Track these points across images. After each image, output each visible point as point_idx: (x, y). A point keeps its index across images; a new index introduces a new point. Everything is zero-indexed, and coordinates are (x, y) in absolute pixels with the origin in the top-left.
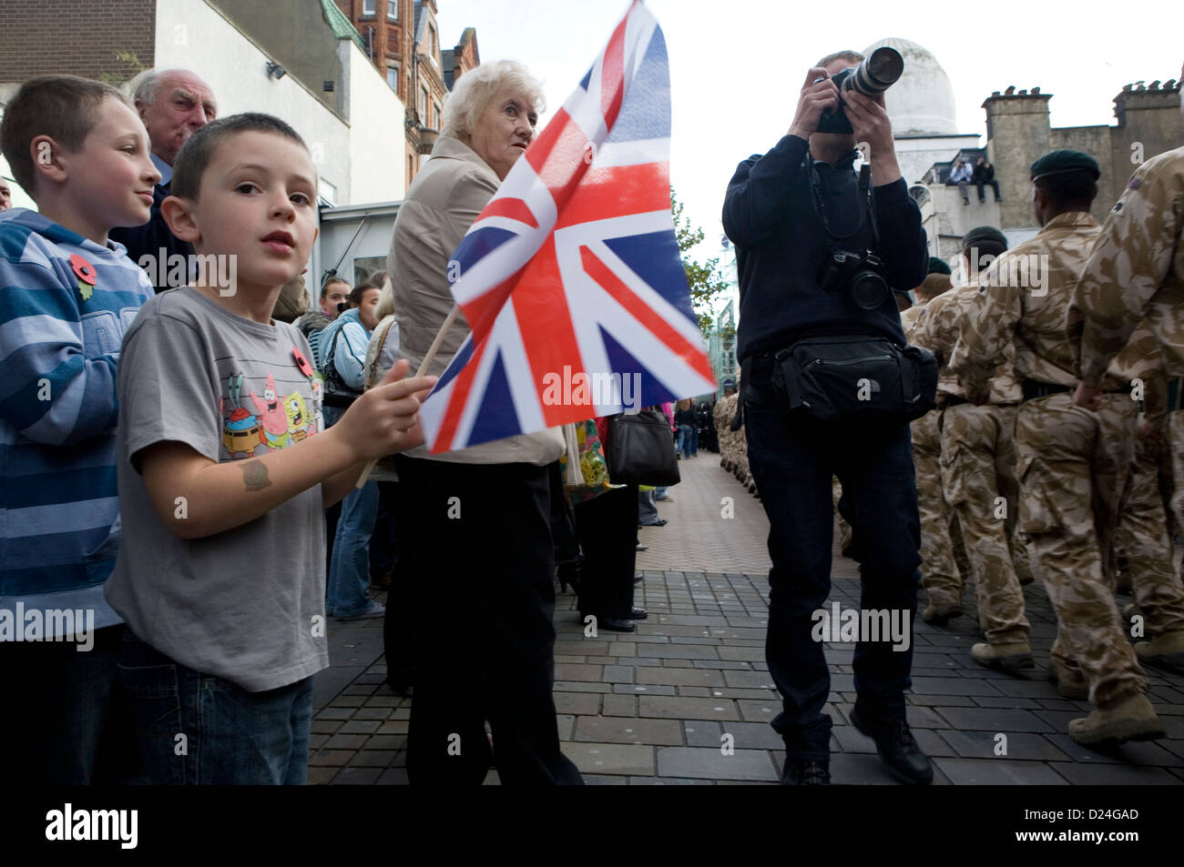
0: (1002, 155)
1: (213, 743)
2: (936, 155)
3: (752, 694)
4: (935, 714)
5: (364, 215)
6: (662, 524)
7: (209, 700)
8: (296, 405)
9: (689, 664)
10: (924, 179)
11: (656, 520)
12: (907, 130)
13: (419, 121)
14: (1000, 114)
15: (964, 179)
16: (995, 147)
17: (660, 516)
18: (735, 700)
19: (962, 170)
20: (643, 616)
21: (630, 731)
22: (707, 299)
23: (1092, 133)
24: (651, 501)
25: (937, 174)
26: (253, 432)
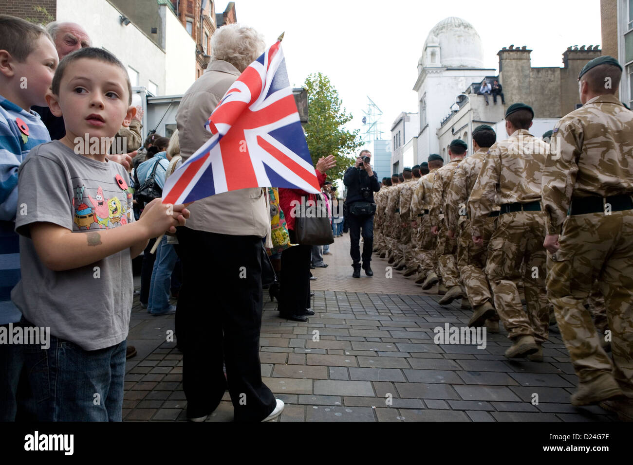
0: (506, 80)
1: (64, 376)
2: (473, 79)
3: (365, 353)
4: (456, 363)
5: (171, 101)
6: (325, 266)
7: (63, 353)
8: (115, 204)
9: (334, 338)
10: (466, 91)
11: (323, 265)
12: (459, 65)
13: (203, 52)
14: (506, 59)
15: (487, 92)
16: (503, 76)
17: (325, 262)
18: (356, 356)
19: (486, 87)
20: (312, 314)
21: (301, 372)
22: (353, 150)
23: (551, 71)
24: (320, 255)
25: (473, 89)
26: (90, 216)
